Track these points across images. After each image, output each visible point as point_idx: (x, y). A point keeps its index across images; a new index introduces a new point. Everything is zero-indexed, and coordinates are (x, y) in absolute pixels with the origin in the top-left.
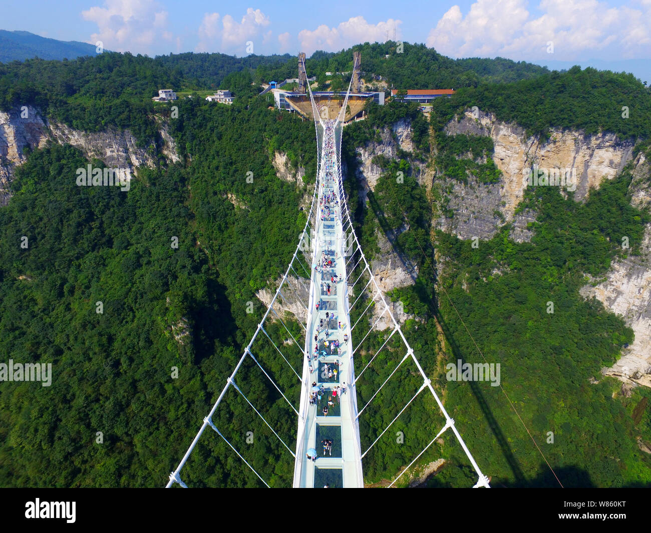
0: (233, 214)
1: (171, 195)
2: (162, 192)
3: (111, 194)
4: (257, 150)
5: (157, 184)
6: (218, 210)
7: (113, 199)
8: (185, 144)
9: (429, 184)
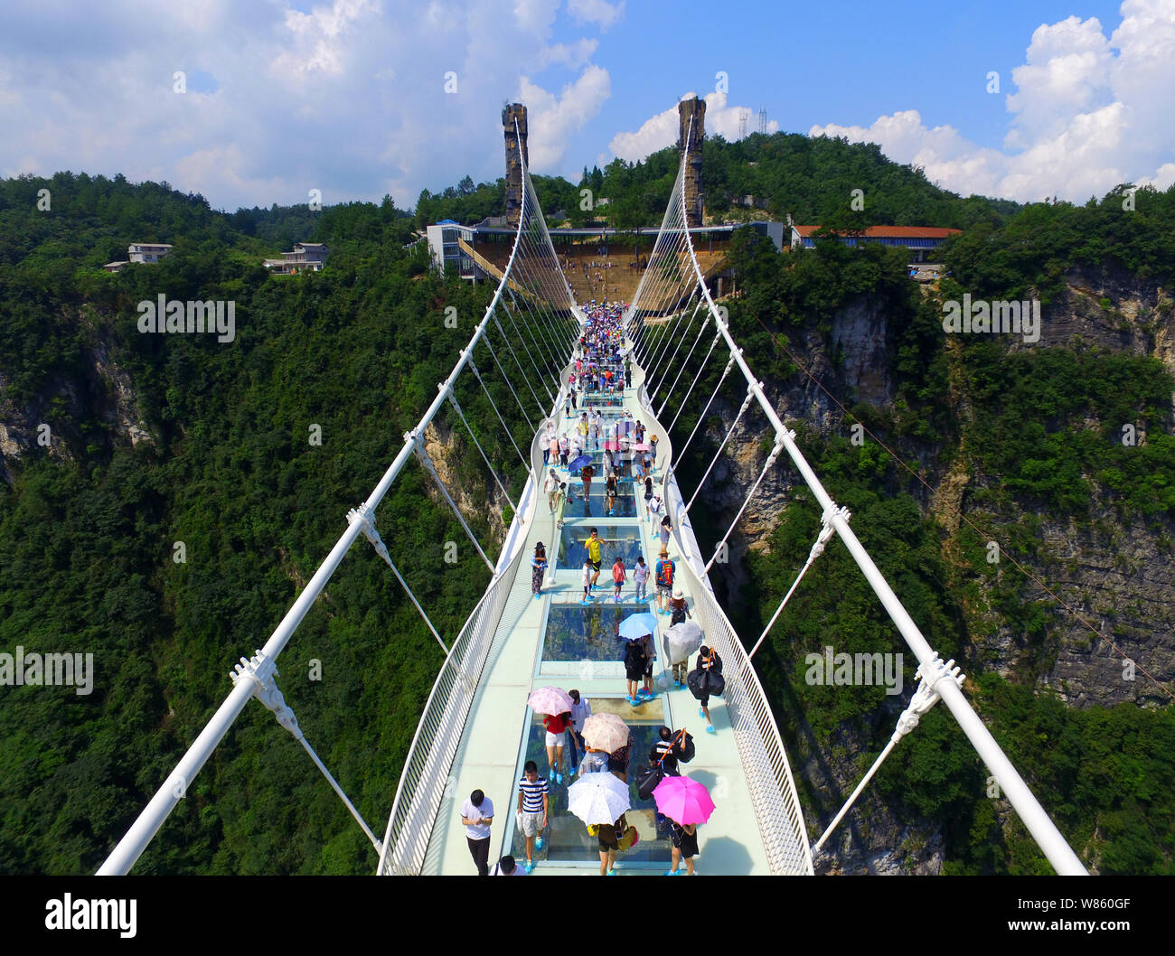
1: (108, 546)
4: (367, 410)
6: (239, 603)
8: (162, 391)
9: (947, 517)
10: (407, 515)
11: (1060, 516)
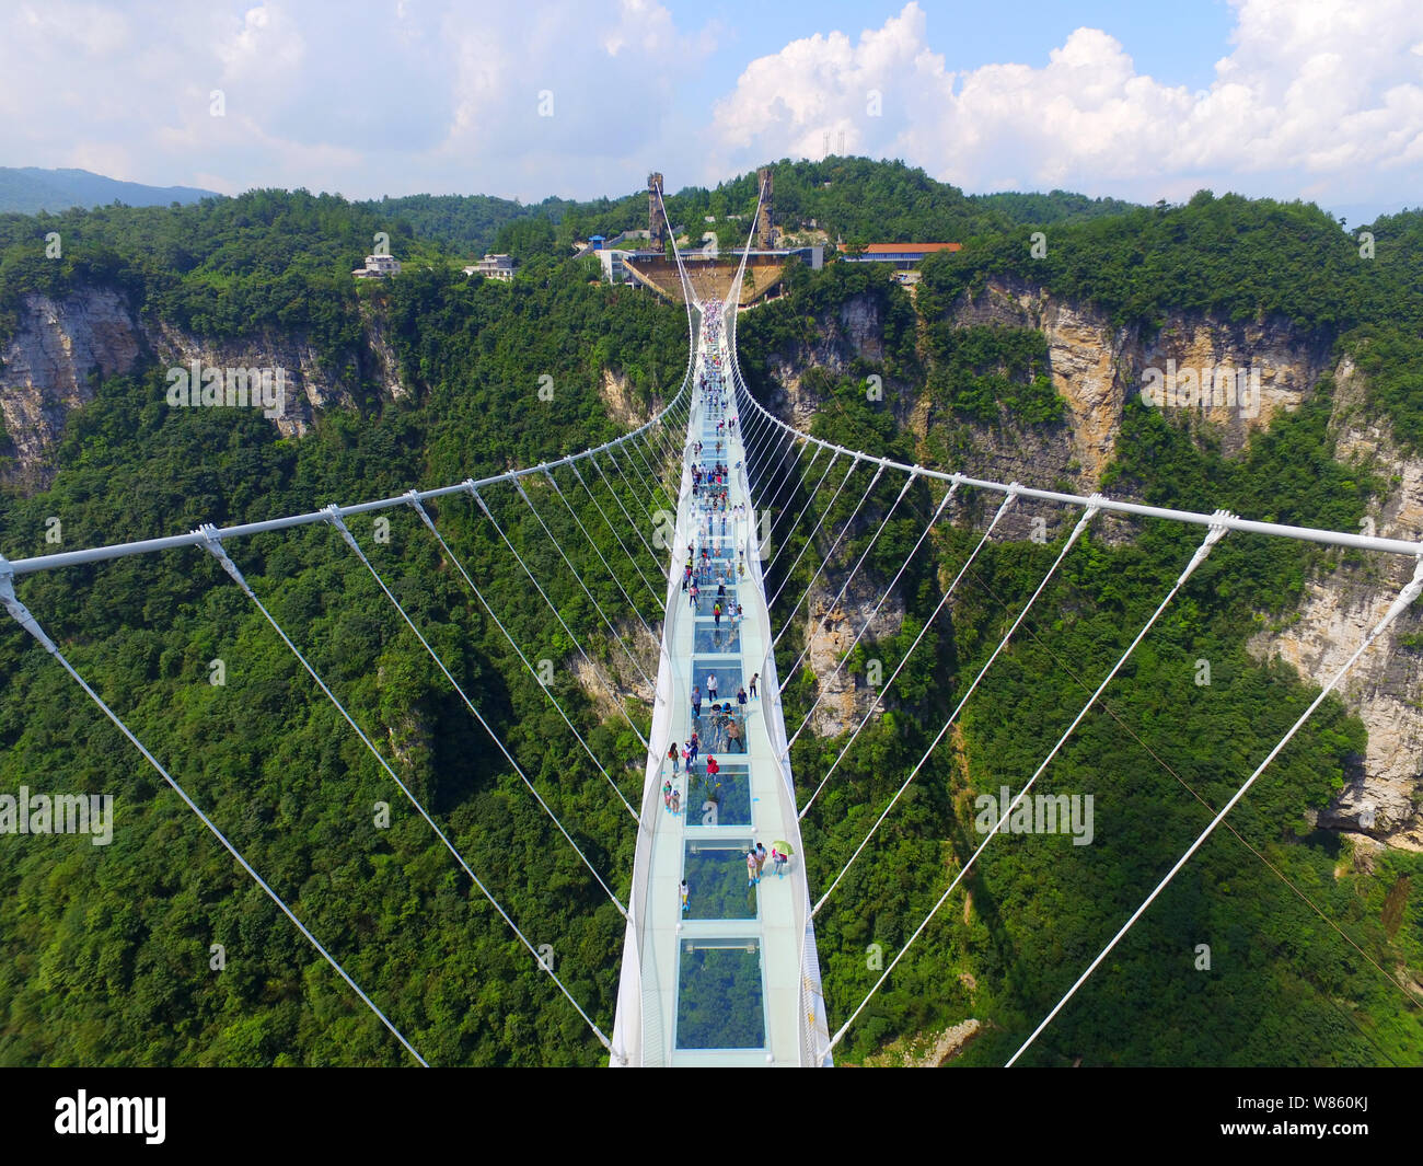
0: (517, 500)
1: (387, 464)
2: (370, 459)
3: (265, 464)
4: (566, 368)
5: (360, 444)
7: (268, 474)
8: (418, 360)
9: (919, 429)
10: (596, 429)
11: (983, 426)
